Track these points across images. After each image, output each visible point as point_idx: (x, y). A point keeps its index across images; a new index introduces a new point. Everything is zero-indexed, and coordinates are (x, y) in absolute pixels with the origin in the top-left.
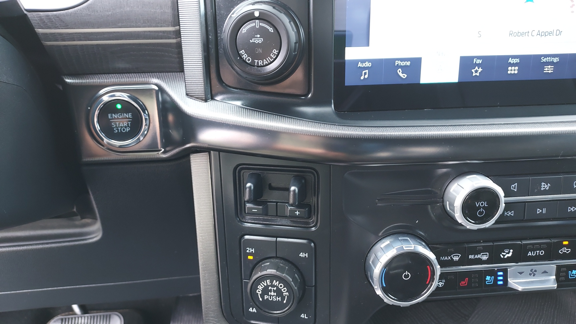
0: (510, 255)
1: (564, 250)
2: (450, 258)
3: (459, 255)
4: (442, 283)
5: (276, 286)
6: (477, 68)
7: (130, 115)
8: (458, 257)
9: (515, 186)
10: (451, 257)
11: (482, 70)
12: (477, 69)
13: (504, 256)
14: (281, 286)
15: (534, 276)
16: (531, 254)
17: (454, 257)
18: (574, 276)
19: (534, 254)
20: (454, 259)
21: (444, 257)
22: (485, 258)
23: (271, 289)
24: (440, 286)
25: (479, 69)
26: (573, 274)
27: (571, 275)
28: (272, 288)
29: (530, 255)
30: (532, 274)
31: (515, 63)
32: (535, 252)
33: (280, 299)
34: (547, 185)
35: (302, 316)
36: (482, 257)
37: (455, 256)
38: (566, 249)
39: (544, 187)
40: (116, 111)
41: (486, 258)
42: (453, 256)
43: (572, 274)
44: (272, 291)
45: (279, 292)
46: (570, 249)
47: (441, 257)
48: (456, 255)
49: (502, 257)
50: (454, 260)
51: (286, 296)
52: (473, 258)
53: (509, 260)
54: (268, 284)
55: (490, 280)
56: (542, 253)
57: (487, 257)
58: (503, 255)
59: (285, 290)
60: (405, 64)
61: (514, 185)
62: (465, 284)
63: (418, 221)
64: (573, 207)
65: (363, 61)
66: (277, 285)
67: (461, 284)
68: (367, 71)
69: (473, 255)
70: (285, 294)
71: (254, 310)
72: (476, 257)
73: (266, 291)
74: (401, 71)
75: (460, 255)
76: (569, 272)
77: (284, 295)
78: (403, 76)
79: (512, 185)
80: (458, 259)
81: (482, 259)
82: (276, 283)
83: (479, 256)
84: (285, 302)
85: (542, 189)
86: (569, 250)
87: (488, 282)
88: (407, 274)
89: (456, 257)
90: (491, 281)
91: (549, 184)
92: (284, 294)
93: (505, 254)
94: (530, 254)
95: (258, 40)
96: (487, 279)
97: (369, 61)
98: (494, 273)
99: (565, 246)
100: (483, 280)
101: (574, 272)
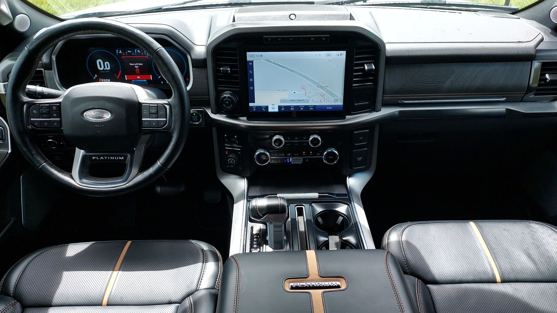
2: (274, 155)
7: (197, 116)
11: (284, 109)
14: (233, 160)
15: (297, 160)
24: (273, 162)
31: (293, 107)
35: (240, 168)
40: (194, 115)
45: (233, 161)
53: (290, 156)
54: (231, 159)
57: (284, 155)
60: (264, 107)
61: (288, 138)
62: (279, 161)
63: (266, 146)
64: (304, 144)
65: (254, 106)
68: (254, 109)
71: (228, 167)
72: (281, 155)
73: (230, 161)
76: (306, 160)
78: (264, 110)
84: (234, 164)
88: (262, 158)
89: (276, 155)
90: (286, 161)
91: (297, 138)
93: (288, 155)
94: (295, 155)
95: (227, 102)
97: (255, 106)
98: (286, 159)
99: (304, 153)
100: (284, 161)
101: (308, 160)
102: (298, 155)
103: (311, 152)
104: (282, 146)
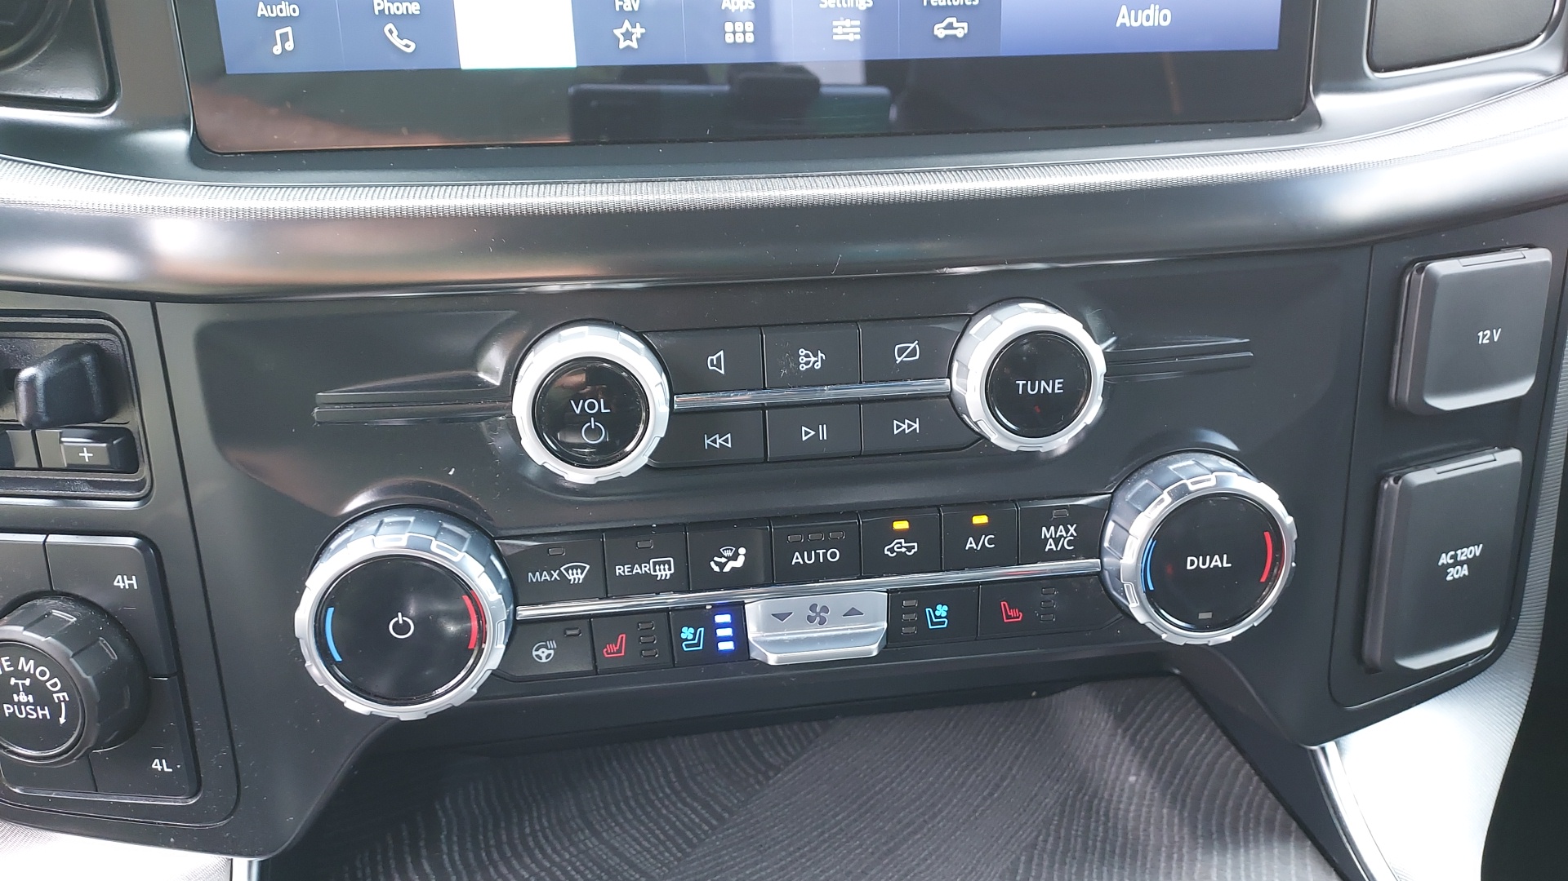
0: (740, 562)
1: (899, 545)
2: (558, 575)
3: (585, 567)
4: (547, 652)
5: (27, 675)
6: (627, 24)
8: (582, 574)
9: (719, 359)
10: (560, 571)
11: (643, 30)
12: (630, 29)
13: (722, 566)
14: (43, 673)
15: (822, 622)
16: (800, 560)
17: (570, 572)
18: (943, 623)
19: (810, 559)
20: (571, 577)
21: (538, 573)
22: (664, 573)
23: (17, 684)
24: (544, 660)
25: (634, 26)
26: (940, 617)
27: (934, 620)
28: (20, 682)
29: (799, 563)
30: (815, 618)
31: (741, 10)
32: (813, 552)
33: (47, 712)
34: (816, 355)
35: (156, 765)
36: (655, 571)
37: (572, 568)
38: (904, 545)
39: (807, 363)
41: (668, 573)
42: (564, 569)
43: (936, 617)
44: (21, 689)
45: (41, 695)
46: (916, 544)
47: (530, 574)
48: (577, 567)
49: (717, 569)
50: (572, 582)
51: (63, 704)
52: (627, 574)
53: (739, 580)
54: (7, 669)
55: (694, 639)
56: (833, 555)
57: (670, 569)
58: (717, 563)
59: (54, 685)
60: (403, 10)
61: (714, 357)
62: (619, 651)
63: (453, 470)
64: (907, 421)
66: (32, 672)
67: (608, 654)
68: (289, 30)
69: (626, 566)
70: (58, 698)
72: (637, 569)
74: (395, 33)
75: (588, 567)
76: (927, 610)
77: (57, 701)
78: (406, 45)
79: (710, 358)
80: (582, 577)
81: (657, 576)
82: (27, 664)
83: (646, 568)
84: (62, 720)
85: (803, 368)
86: (913, 547)
87: (687, 646)
88: (401, 622)
89: (575, 571)
90: (696, 641)
91: (820, 354)
92: (55, 696)
93: (723, 560)
94: (797, 559)
96: (683, 636)
98: (700, 617)
99: (901, 534)
100: (674, 639)
101: (942, 610)
102: (834, 555)
103: (980, 520)
104: (638, 457)
